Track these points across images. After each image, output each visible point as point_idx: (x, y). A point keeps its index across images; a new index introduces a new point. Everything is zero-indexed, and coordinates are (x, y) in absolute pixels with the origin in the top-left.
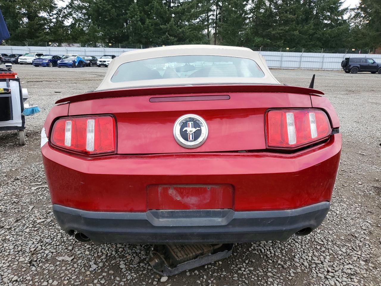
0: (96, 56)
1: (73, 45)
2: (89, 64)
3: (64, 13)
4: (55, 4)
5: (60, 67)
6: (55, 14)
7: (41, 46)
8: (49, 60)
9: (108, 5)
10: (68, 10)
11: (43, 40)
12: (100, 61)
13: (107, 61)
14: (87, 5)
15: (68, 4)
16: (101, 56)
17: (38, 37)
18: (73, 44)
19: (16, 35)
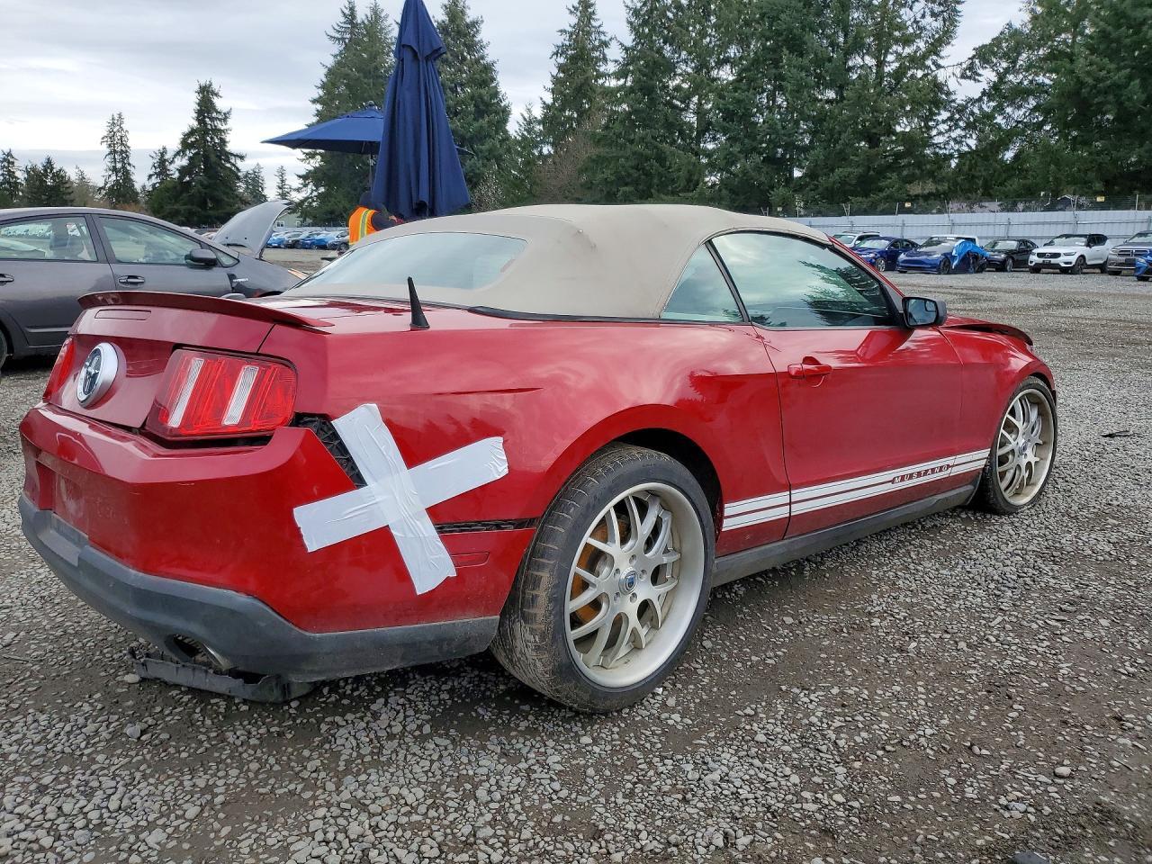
0: (1035, 238)
1: (981, 207)
2: (1004, 262)
3: (972, 113)
4: (948, 94)
5: (905, 272)
6: (944, 122)
7: (884, 213)
8: (879, 253)
9: (1119, 69)
10: (984, 107)
11: (891, 198)
12: (1040, 255)
13: (1066, 254)
14: (1047, 81)
15: (987, 87)
16: (1048, 238)
17: (881, 190)
18: (983, 204)
19: (827, 189)
